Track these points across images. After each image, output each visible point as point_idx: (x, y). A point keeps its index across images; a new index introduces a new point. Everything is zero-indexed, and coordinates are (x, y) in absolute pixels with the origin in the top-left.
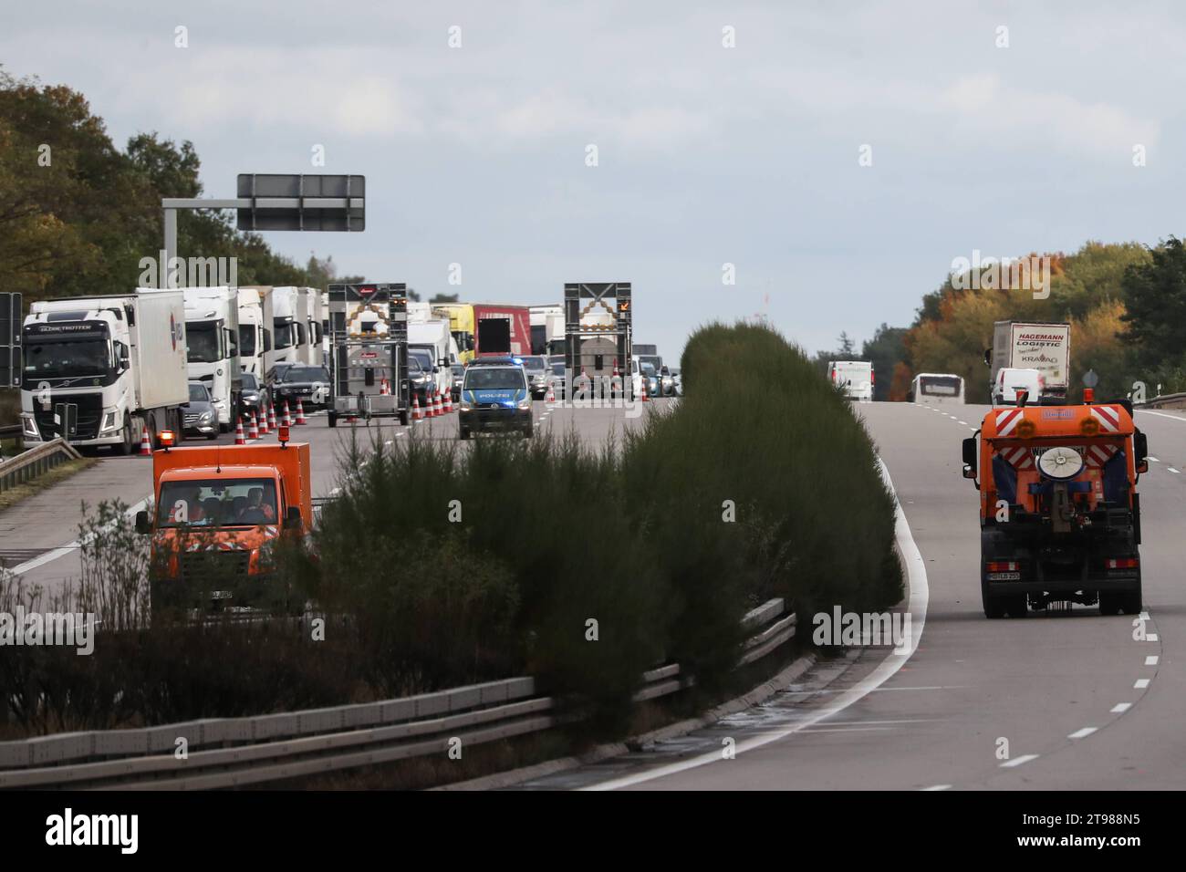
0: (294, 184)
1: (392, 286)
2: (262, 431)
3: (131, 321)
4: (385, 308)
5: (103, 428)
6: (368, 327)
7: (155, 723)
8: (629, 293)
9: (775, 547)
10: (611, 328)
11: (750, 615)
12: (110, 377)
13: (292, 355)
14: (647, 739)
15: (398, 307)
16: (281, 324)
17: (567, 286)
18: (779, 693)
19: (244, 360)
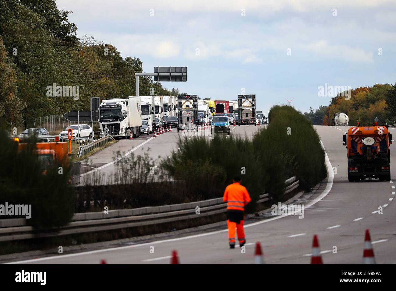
0: (169, 69)
1: (194, 96)
2: (160, 133)
3: (127, 105)
4: (192, 101)
5: (120, 132)
6: (187, 106)
7: (134, 208)
8: (255, 97)
9: (293, 163)
10: (250, 106)
11: (287, 181)
12: (122, 119)
13: (168, 113)
14: (260, 213)
15: (195, 101)
16: (165, 105)
17: (239, 95)
18: (294, 201)
19: (156, 115)
